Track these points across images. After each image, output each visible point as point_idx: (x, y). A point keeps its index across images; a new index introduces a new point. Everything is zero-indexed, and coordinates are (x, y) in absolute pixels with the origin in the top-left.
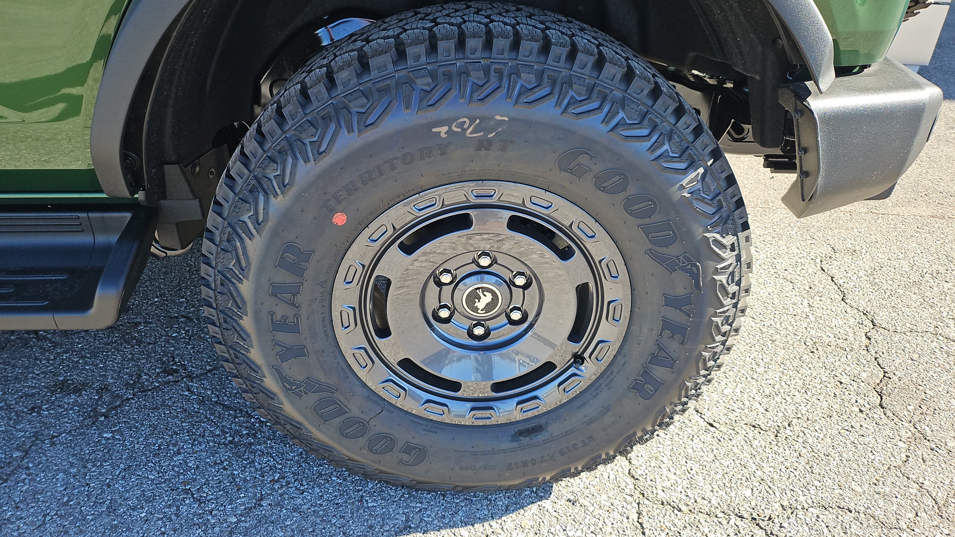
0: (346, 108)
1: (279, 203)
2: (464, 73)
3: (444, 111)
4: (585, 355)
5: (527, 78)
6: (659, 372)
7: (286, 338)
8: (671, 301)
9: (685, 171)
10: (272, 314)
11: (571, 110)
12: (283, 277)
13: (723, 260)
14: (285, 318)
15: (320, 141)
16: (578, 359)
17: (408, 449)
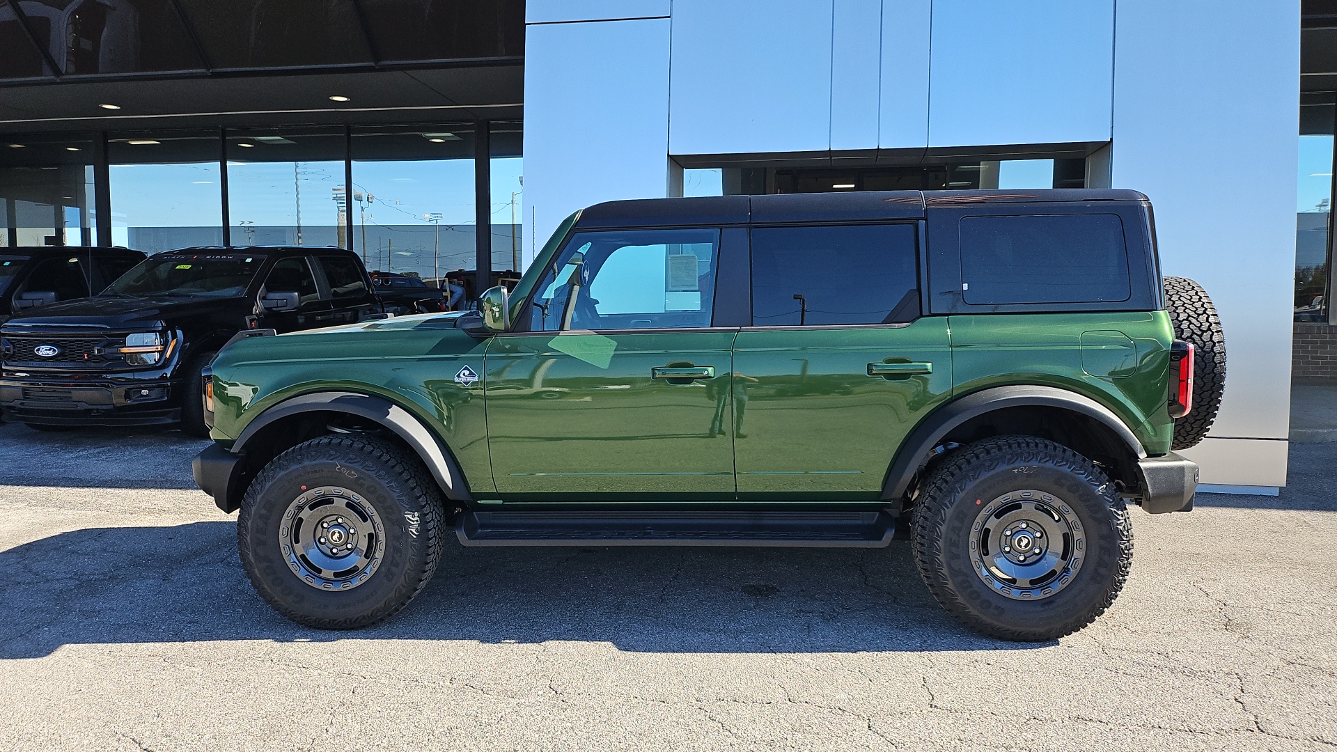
0: (984, 465)
1: (961, 495)
2: (1022, 454)
3: (1016, 464)
4: (1069, 567)
5: (1042, 455)
6: (1102, 571)
7: (954, 550)
8: (1102, 537)
9: (1099, 486)
10: (951, 539)
11: (1058, 464)
12: (957, 524)
13: (1119, 520)
14: (955, 541)
15: (961, 486)
16: (1066, 570)
17: (997, 608)
